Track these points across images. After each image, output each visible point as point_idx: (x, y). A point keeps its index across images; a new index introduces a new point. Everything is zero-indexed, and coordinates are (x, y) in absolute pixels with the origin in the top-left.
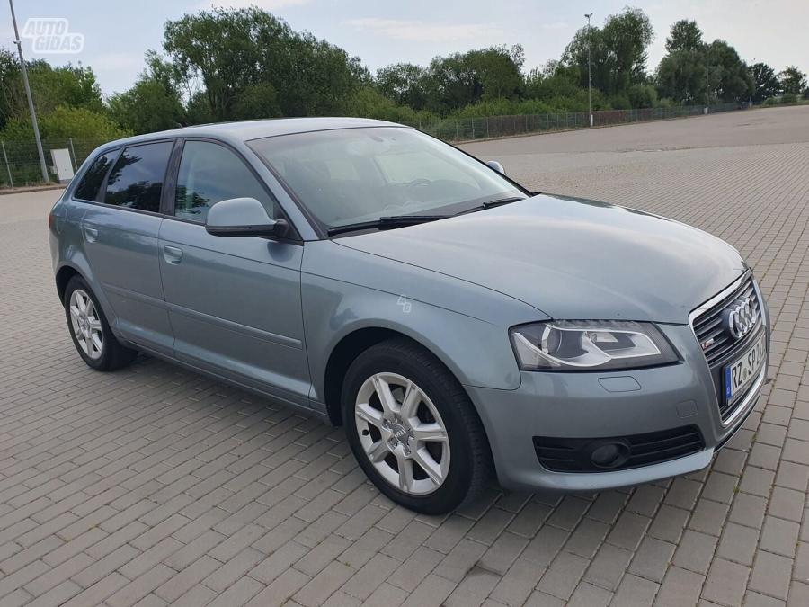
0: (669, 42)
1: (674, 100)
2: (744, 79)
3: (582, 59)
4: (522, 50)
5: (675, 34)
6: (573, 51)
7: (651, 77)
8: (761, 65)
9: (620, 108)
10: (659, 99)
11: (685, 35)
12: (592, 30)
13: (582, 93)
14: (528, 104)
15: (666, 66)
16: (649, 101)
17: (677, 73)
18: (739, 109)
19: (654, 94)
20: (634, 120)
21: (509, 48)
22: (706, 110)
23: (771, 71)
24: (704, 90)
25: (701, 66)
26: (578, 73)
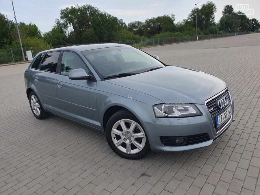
0: (223, 12)
1: (225, 31)
2: (248, 24)
3: (194, 18)
4: (174, 16)
5: (225, 9)
6: (191, 16)
7: (217, 24)
8: (254, 19)
9: (206, 34)
10: (219, 31)
11: (229, 10)
12: (197, 9)
13: (194, 29)
14: (177, 33)
15: (222, 20)
16: (216, 32)
17: (226, 22)
18: (247, 33)
19: (217, 29)
20: (212, 38)
21: (170, 15)
22: (236, 34)
23: (257, 21)
24: (235, 27)
25: (233, 20)
26: (193, 23)
